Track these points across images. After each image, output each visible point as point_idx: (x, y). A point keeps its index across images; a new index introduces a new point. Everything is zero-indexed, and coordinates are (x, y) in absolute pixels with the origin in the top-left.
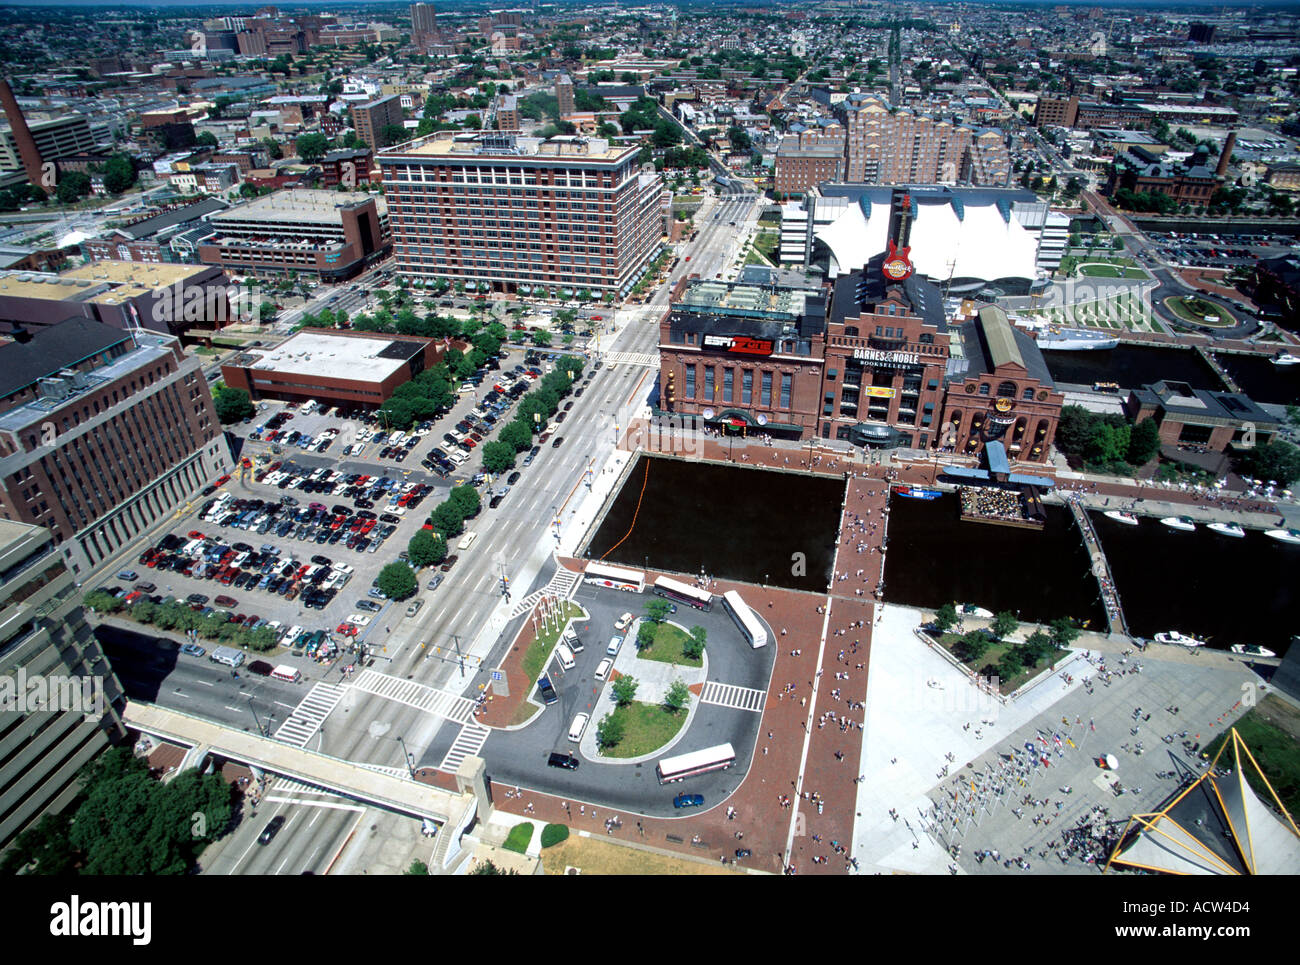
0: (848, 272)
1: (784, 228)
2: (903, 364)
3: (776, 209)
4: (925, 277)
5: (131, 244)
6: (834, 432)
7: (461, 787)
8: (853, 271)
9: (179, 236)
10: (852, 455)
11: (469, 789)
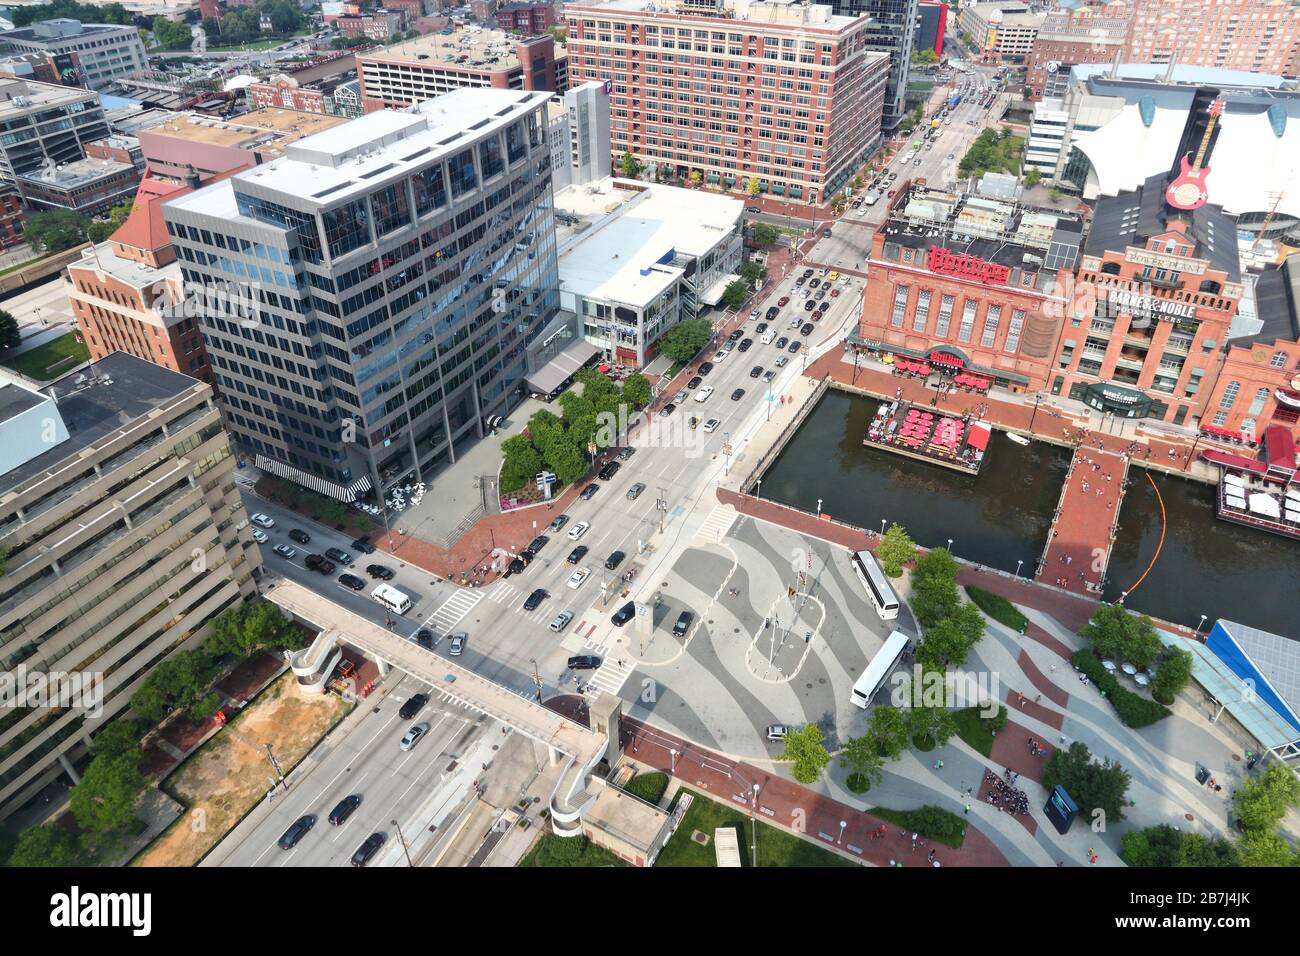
0: (1115, 193)
1: (1034, 131)
2: (1172, 315)
3: (1028, 106)
4: (1219, 208)
5: (295, 92)
6: (1067, 388)
7: (593, 723)
8: (1122, 193)
9: (343, 86)
10: (1086, 420)
11: (601, 729)
